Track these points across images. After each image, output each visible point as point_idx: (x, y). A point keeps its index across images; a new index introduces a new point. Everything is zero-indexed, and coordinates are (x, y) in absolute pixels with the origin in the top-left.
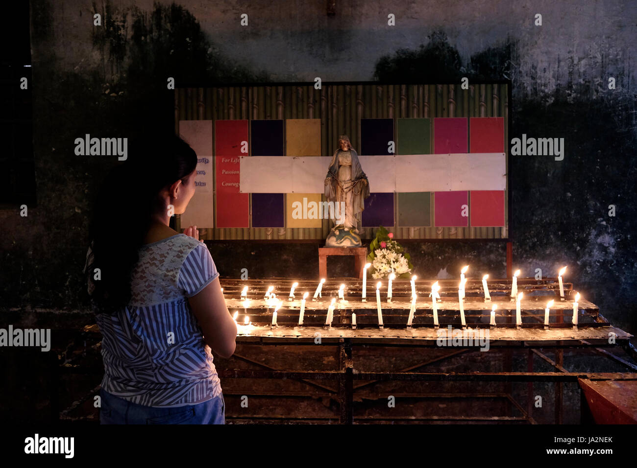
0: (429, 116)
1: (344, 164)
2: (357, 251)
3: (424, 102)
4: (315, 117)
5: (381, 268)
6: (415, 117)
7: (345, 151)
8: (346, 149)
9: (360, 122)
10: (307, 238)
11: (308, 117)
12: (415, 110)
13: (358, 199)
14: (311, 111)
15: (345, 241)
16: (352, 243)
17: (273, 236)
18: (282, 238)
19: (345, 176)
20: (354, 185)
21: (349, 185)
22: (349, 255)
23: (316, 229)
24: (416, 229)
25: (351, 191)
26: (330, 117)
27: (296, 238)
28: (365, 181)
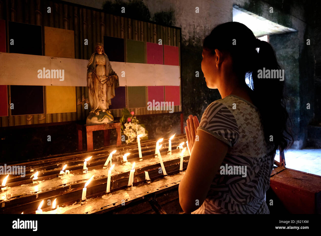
0: (144, 40)
1: (101, 64)
2: (115, 126)
3: (141, 32)
4: (69, 29)
5: (130, 135)
6: (137, 40)
7: (101, 55)
8: (101, 53)
9: (103, 38)
10: (64, 121)
11: (64, 28)
12: (137, 36)
13: (110, 89)
14: (66, 23)
15: (105, 120)
16: (109, 120)
17: (33, 122)
18: (42, 122)
19: (102, 72)
20: (108, 80)
21: (105, 79)
22: (109, 129)
23: (72, 113)
24: (138, 109)
25: (106, 83)
26: (81, 30)
27: (55, 121)
28: (116, 76)
